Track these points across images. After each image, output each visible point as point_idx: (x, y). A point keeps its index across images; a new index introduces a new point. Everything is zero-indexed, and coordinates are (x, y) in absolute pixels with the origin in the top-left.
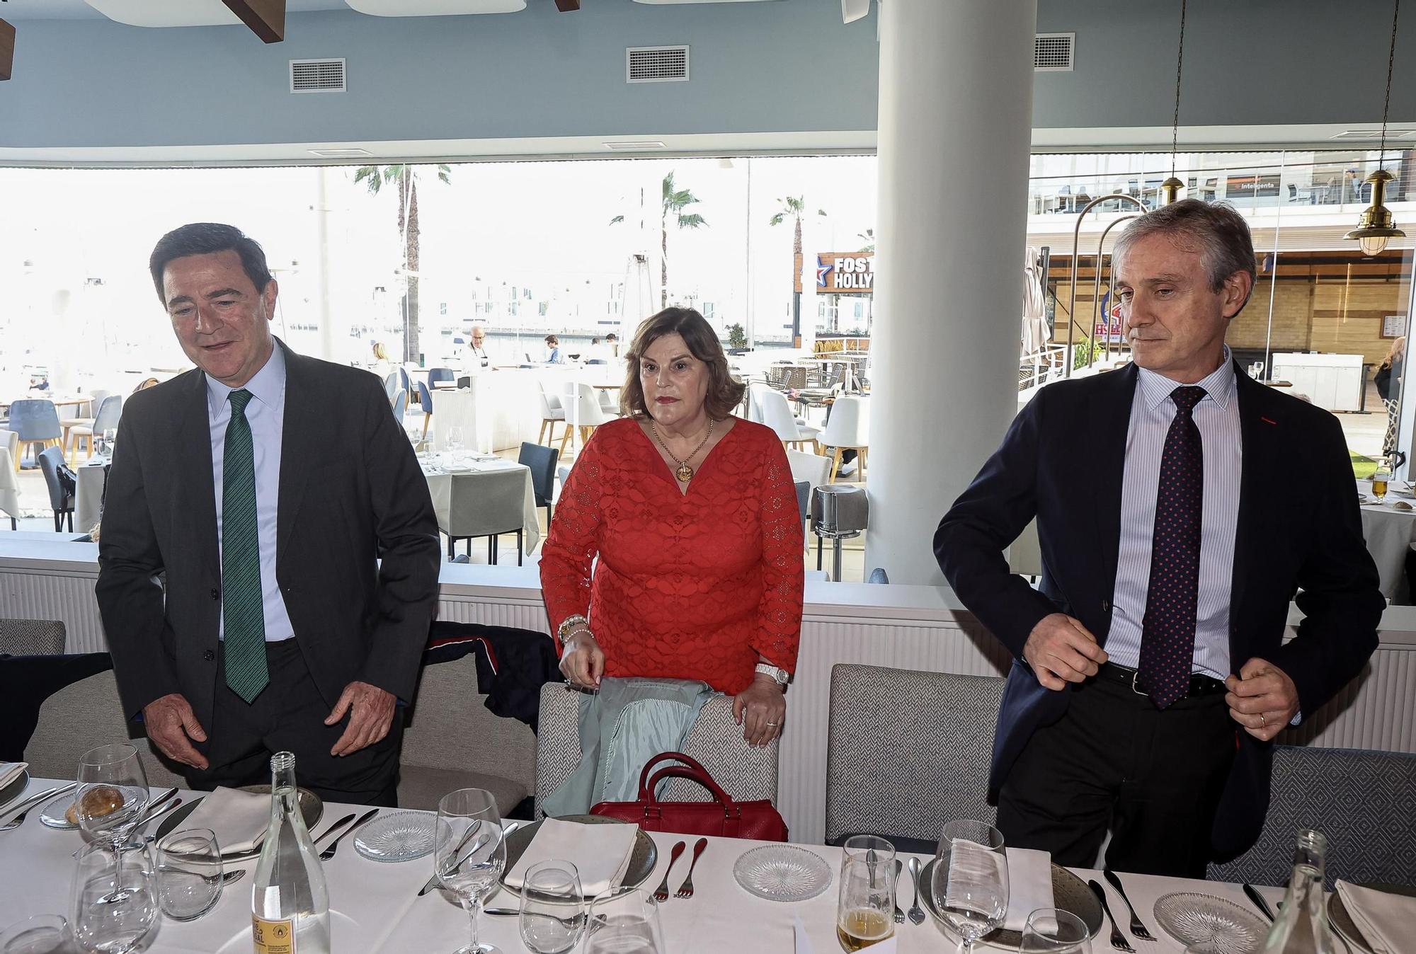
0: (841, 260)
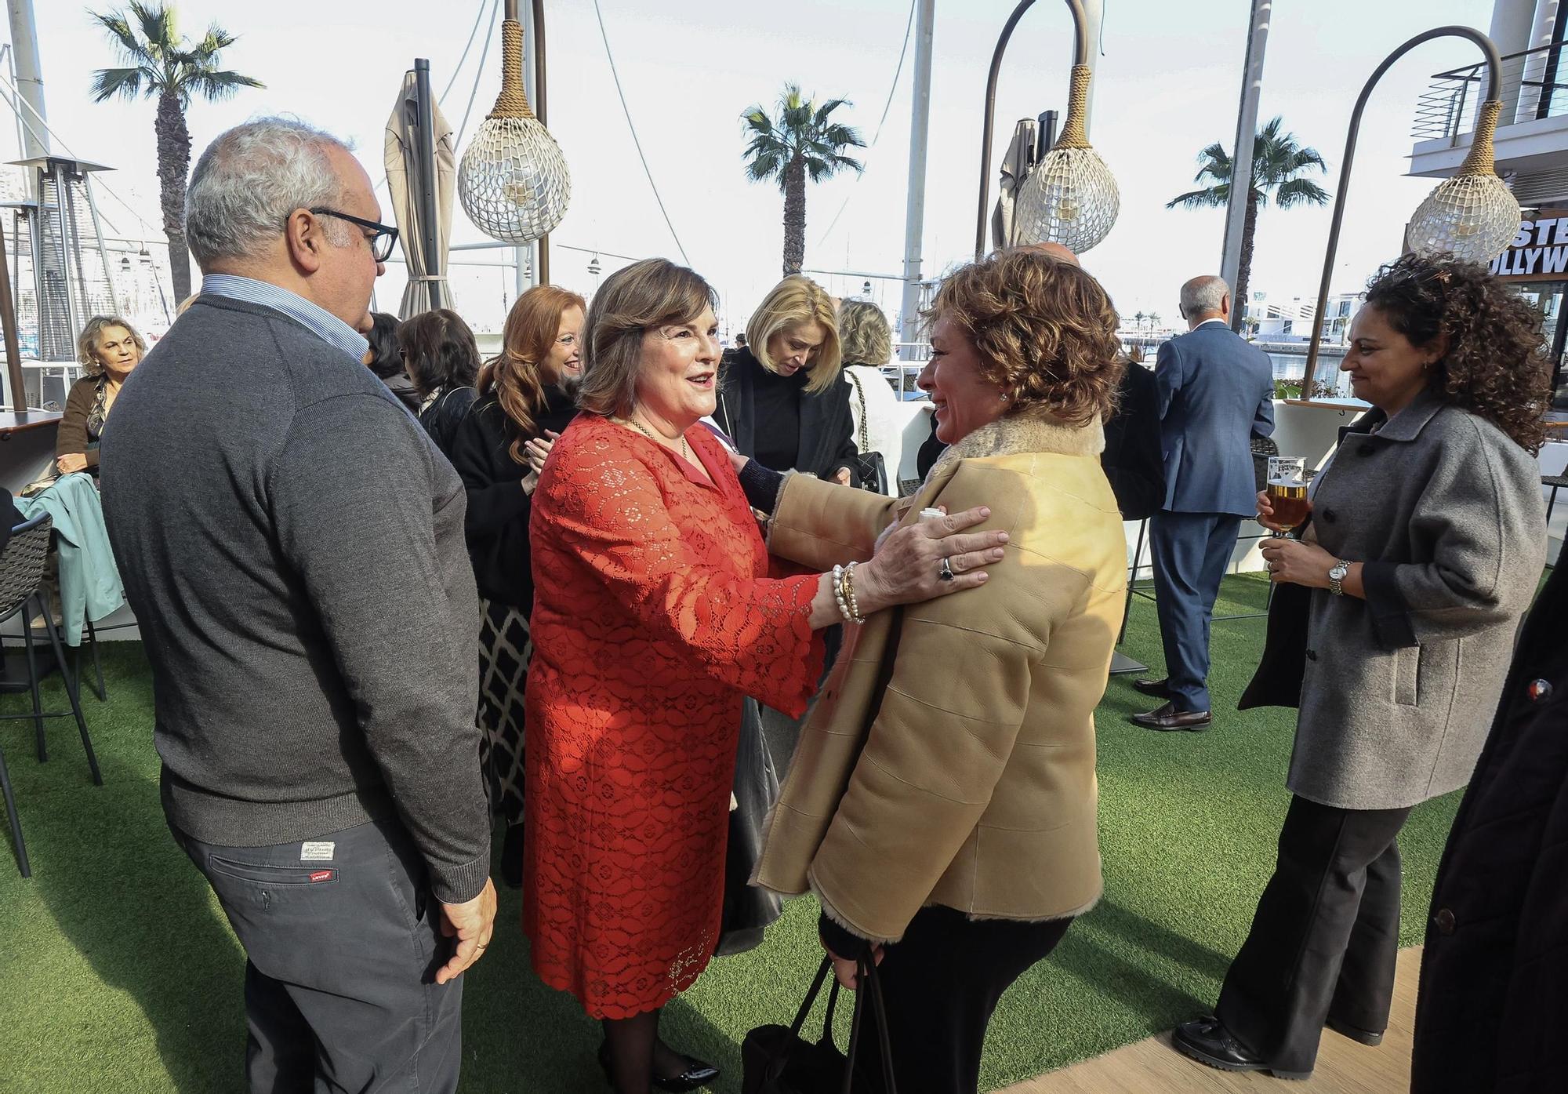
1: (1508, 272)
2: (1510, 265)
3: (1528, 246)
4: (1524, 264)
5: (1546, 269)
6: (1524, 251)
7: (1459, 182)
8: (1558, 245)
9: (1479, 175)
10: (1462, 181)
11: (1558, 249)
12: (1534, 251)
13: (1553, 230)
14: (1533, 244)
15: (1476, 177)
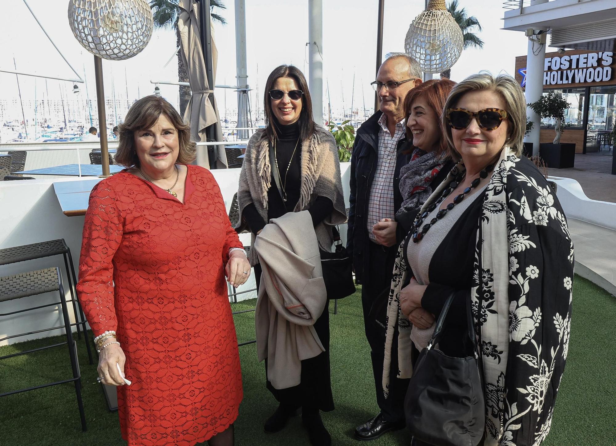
0: (550, 59)
1: (561, 82)
2: (562, 79)
3: (568, 69)
4: (567, 79)
5: (577, 81)
6: (567, 72)
7: (426, 14)
8: (580, 68)
9: (436, 9)
10: (427, 14)
11: (581, 70)
12: (571, 71)
13: (578, 60)
14: (570, 68)
15: (434, 11)
